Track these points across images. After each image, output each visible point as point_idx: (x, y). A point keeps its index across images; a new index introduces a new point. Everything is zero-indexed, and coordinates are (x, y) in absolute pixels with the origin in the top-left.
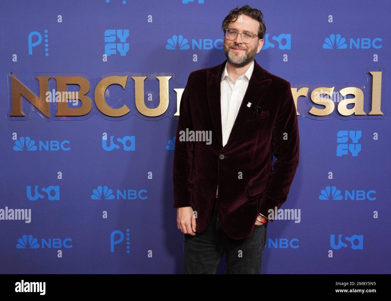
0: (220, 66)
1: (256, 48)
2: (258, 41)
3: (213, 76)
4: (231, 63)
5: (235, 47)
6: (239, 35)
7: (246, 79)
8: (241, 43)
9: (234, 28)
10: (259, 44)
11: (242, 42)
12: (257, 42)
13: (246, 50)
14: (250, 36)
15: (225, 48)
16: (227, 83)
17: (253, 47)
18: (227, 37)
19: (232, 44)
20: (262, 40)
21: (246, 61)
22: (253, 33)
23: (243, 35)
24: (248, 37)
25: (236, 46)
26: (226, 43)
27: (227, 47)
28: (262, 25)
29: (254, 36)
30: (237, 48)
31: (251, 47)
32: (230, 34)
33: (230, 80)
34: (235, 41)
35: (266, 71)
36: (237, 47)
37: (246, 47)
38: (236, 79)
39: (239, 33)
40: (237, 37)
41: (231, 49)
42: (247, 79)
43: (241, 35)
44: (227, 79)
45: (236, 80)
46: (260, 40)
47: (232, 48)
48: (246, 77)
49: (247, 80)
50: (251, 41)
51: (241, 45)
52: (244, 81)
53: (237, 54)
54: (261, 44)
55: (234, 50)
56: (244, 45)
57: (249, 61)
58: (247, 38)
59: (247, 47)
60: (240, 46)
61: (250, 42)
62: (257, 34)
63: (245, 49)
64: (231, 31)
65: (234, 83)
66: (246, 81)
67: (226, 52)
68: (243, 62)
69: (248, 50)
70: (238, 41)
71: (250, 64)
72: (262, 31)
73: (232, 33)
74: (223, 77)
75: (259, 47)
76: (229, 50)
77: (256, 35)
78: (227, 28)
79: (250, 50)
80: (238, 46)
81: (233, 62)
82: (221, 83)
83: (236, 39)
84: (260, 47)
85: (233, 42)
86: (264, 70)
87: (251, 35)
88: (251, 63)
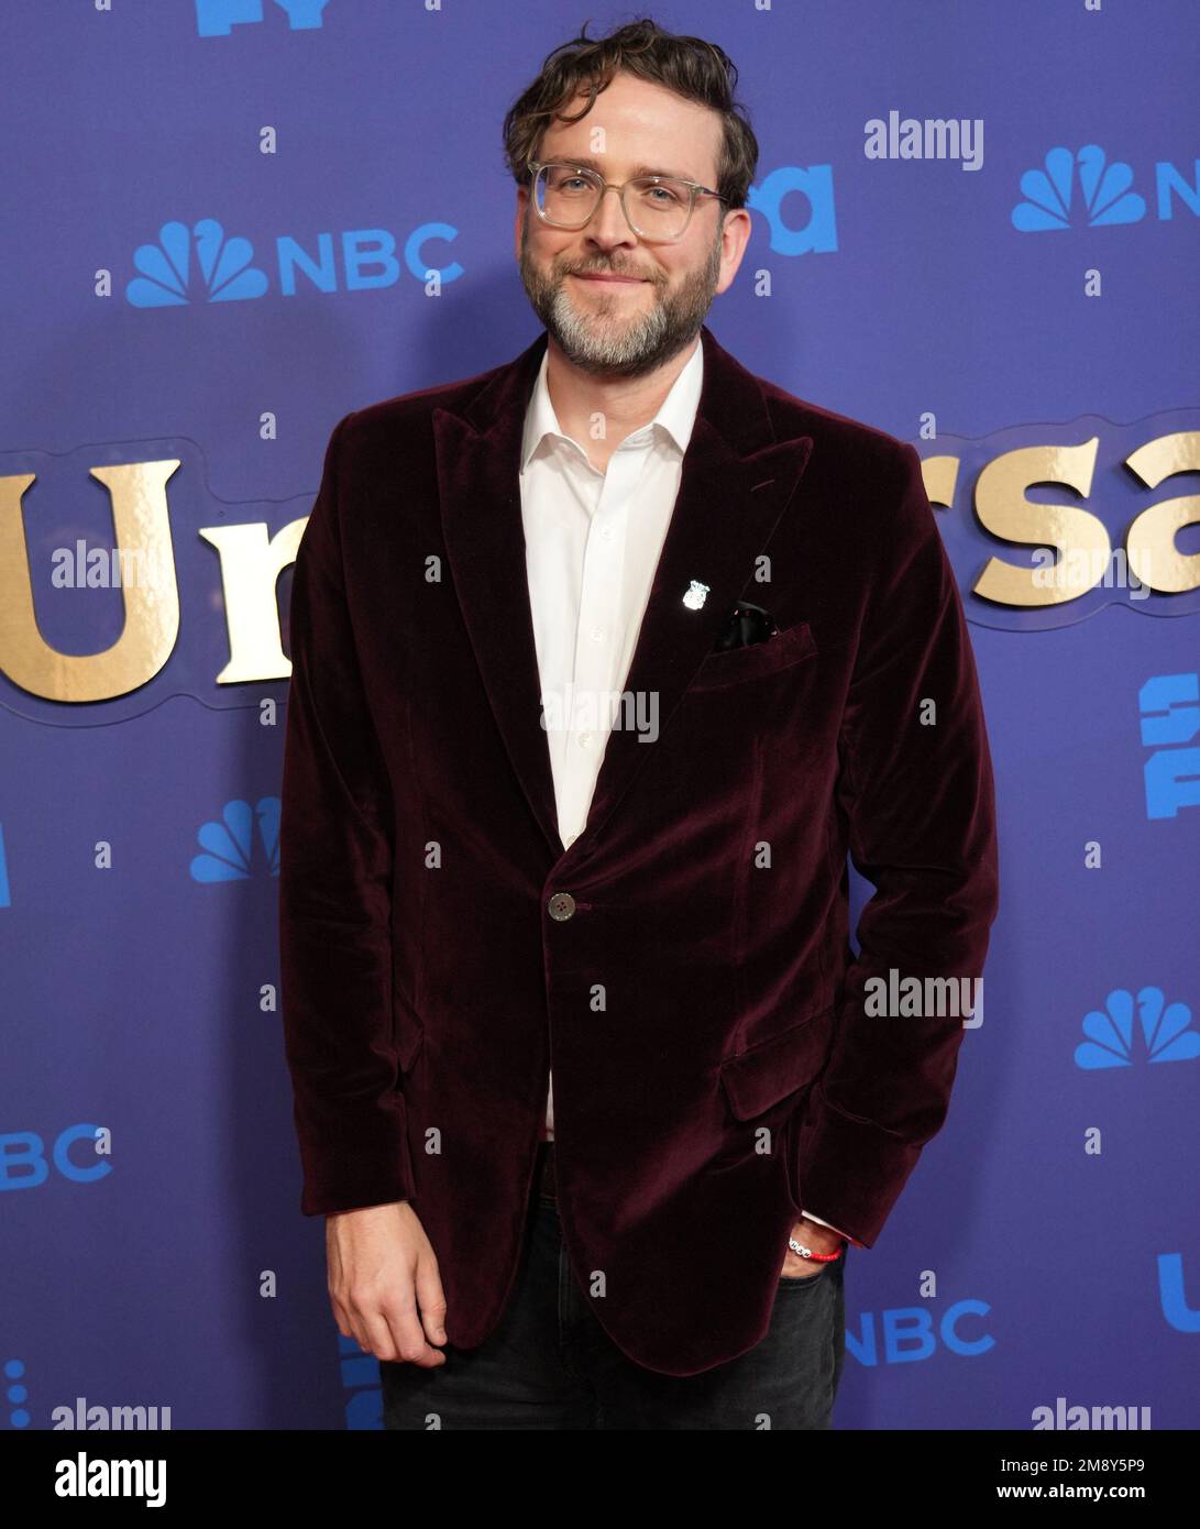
0: (506, 371)
1: (712, 267)
2: (721, 226)
3: (469, 434)
4: (572, 359)
5: (595, 266)
6: (612, 199)
7: (663, 446)
8: (626, 245)
9: (579, 155)
10: (725, 236)
11: (632, 239)
12: (714, 230)
13: (656, 281)
14: (676, 198)
15: (534, 274)
16: (559, 475)
17: (697, 264)
18: (542, 214)
19: (576, 253)
20: (742, 217)
21: (660, 343)
22: (691, 180)
23: (634, 194)
24: (663, 203)
25: (599, 262)
26: (539, 246)
27: (547, 268)
28: (736, 128)
29: (695, 199)
30: (607, 272)
31: (683, 262)
32: (558, 195)
33: (574, 456)
34: (590, 232)
35: (773, 389)
36: (603, 266)
37: (652, 264)
38: (610, 446)
39: (612, 182)
40: (600, 207)
41: (567, 281)
42: (673, 444)
43: (622, 197)
44: (557, 452)
45: (612, 453)
46: (732, 214)
47: (577, 275)
48: (664, 437)
49: (671, 452)
50: (684, 230)
51: (626, 252)
52: (656, 456)
53: (604, 309)
54: (738, 236)
55: (584, 285)
56: (641, 256)
57: (678, 341)
58: (658, 213)
59: (660, 262)
60: (623, 262)
61: (677, 236)
62: (712, 187)
63: (652, 274)
64: (564, 173)
65: (599, 474)
66: (663, 455)
67: (543, 298)
68: (641, 349)
69: (665, 282)
70: (610, 233)
71: (679, 359)
72: (739, 165)
73: (569, 188)
74: (531, 444)
75: (726, 256)
76: (558, 285)
77: (707, 191)
78: (534, 159)
79: (677, 281)
80: (611, 261)
81: (588, 351)
82: (521, 477)
83: (596, 217)
84: (731, 258)
85: (578, 238)
86: (764, 384)
87: (681, 190)
88: (687, 352)
